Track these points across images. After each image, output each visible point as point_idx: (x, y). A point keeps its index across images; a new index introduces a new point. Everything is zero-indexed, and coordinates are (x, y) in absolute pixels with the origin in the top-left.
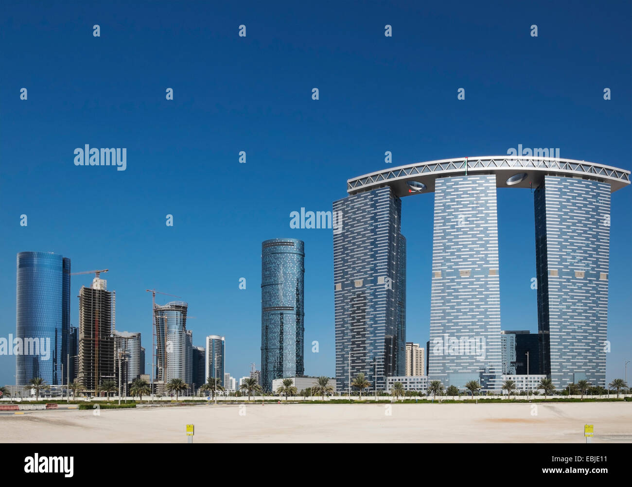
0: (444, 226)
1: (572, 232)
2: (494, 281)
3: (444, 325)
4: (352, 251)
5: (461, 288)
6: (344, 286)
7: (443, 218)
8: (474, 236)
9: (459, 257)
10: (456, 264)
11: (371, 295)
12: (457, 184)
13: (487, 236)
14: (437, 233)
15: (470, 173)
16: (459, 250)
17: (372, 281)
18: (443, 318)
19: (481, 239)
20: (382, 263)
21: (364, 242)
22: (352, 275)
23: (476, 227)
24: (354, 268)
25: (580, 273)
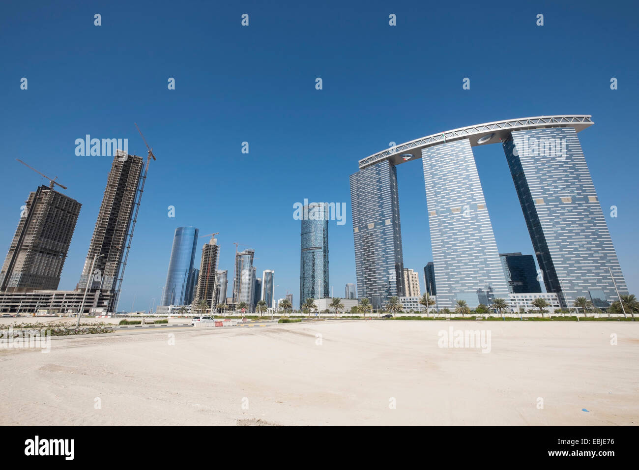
0: (433, 178)
1: (548, 168)
2: (484, 214)
3: (444, 252)
4: (365, 204)
5: (455, 222)
6: (360, 229)
7: (431, 173)
8: (459, 182)
9: (449, 199)
10: (448, 204)
11: (381, 233)
12: (439, 150)
13: (471, 180)
14: (428, 184)
15: (447, 141)
16: (448, 194)
17: (381, 224)
18: (443, 246)
19: (465, 184)
20: (387, 210)
21: (373, 197)
22: (366, 221)
23: (459, 176)
24: (367, 216)
25: (567, 199)
